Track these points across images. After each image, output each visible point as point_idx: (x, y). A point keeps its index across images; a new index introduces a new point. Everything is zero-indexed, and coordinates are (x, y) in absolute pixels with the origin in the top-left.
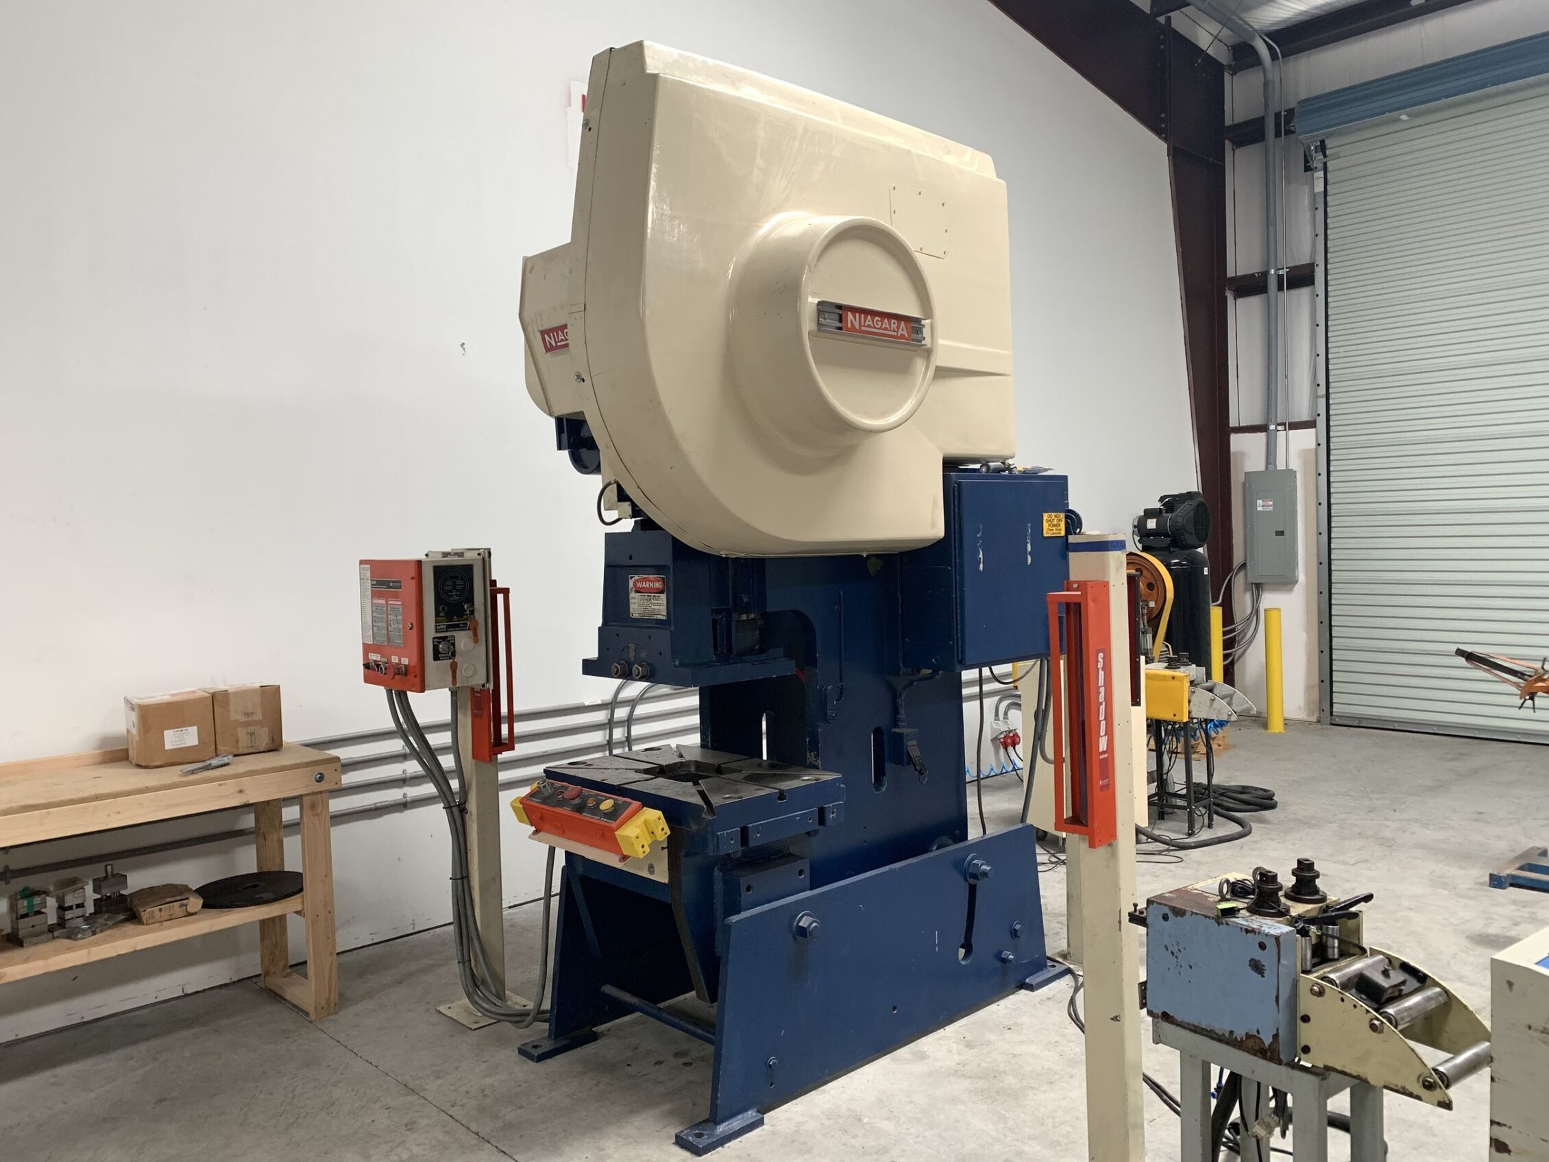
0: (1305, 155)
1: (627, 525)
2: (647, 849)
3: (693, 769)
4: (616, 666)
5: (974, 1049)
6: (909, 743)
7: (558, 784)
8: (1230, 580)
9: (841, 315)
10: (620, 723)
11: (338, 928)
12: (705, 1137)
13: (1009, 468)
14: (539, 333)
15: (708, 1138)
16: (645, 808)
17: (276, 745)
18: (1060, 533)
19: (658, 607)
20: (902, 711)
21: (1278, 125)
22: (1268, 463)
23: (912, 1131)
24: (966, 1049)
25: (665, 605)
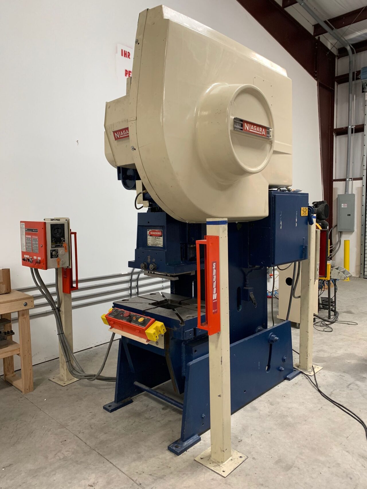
0: (363, 86)
1: (145, 210)
2: (158, 338)
3: (169, 302)
4: (142, 265)
5: (273, 406)
6: (250, 293)
7: (120, 310)
8: (332, 230)
9: (242, 124)
10: (134, 280)
11: (33, 356)
12: (180, 447)
13: (289, 190)
14: (113, 132)
15: (181, 448)
16: (156, 321)
17: (8, 291)
18: (306, 215)
19: (159, 242)
20: (248, 281)
21: (353, 76)
22: (346, 191)
23: (258, 443)
24: (270, 406)
25: (162, 241)
